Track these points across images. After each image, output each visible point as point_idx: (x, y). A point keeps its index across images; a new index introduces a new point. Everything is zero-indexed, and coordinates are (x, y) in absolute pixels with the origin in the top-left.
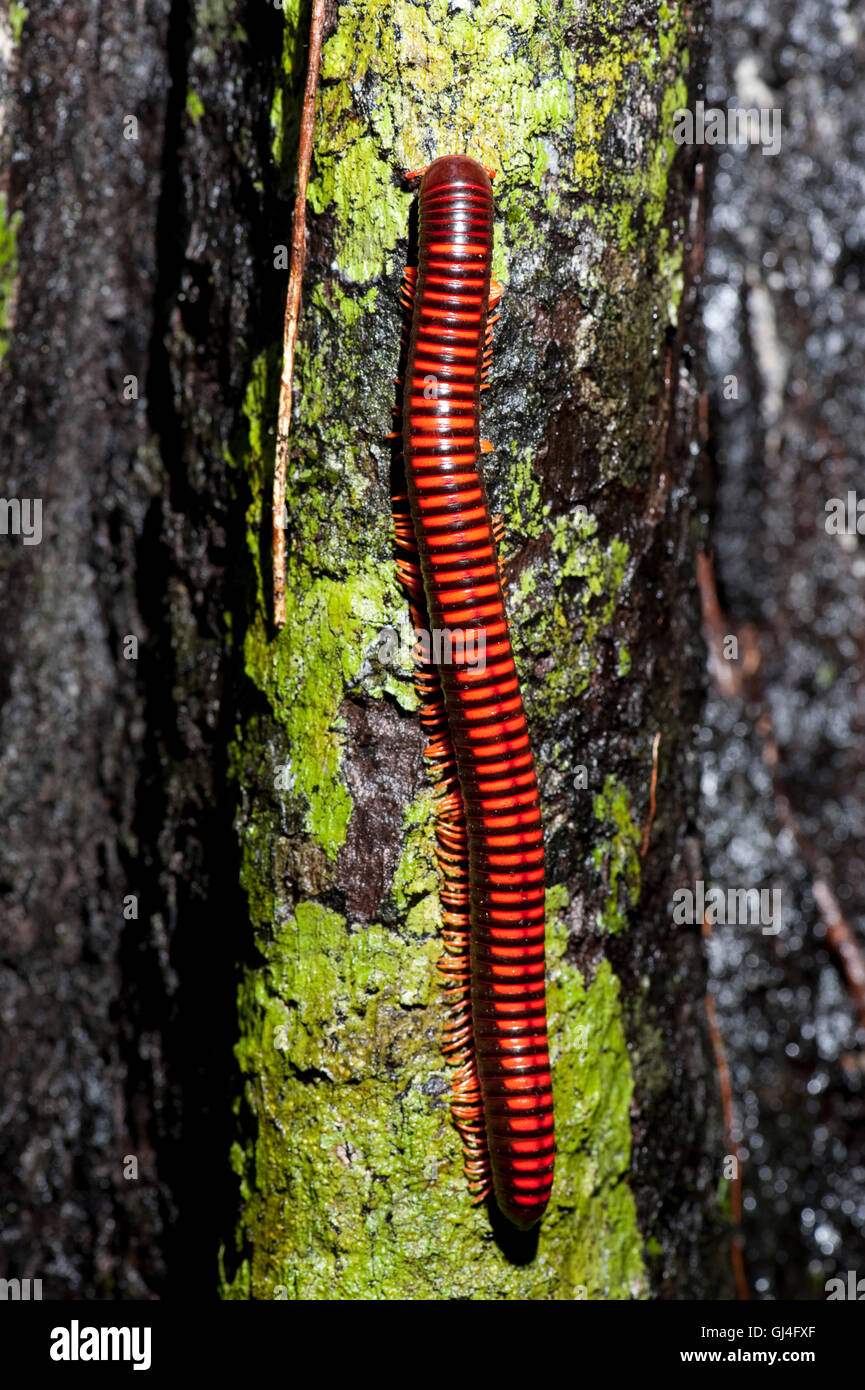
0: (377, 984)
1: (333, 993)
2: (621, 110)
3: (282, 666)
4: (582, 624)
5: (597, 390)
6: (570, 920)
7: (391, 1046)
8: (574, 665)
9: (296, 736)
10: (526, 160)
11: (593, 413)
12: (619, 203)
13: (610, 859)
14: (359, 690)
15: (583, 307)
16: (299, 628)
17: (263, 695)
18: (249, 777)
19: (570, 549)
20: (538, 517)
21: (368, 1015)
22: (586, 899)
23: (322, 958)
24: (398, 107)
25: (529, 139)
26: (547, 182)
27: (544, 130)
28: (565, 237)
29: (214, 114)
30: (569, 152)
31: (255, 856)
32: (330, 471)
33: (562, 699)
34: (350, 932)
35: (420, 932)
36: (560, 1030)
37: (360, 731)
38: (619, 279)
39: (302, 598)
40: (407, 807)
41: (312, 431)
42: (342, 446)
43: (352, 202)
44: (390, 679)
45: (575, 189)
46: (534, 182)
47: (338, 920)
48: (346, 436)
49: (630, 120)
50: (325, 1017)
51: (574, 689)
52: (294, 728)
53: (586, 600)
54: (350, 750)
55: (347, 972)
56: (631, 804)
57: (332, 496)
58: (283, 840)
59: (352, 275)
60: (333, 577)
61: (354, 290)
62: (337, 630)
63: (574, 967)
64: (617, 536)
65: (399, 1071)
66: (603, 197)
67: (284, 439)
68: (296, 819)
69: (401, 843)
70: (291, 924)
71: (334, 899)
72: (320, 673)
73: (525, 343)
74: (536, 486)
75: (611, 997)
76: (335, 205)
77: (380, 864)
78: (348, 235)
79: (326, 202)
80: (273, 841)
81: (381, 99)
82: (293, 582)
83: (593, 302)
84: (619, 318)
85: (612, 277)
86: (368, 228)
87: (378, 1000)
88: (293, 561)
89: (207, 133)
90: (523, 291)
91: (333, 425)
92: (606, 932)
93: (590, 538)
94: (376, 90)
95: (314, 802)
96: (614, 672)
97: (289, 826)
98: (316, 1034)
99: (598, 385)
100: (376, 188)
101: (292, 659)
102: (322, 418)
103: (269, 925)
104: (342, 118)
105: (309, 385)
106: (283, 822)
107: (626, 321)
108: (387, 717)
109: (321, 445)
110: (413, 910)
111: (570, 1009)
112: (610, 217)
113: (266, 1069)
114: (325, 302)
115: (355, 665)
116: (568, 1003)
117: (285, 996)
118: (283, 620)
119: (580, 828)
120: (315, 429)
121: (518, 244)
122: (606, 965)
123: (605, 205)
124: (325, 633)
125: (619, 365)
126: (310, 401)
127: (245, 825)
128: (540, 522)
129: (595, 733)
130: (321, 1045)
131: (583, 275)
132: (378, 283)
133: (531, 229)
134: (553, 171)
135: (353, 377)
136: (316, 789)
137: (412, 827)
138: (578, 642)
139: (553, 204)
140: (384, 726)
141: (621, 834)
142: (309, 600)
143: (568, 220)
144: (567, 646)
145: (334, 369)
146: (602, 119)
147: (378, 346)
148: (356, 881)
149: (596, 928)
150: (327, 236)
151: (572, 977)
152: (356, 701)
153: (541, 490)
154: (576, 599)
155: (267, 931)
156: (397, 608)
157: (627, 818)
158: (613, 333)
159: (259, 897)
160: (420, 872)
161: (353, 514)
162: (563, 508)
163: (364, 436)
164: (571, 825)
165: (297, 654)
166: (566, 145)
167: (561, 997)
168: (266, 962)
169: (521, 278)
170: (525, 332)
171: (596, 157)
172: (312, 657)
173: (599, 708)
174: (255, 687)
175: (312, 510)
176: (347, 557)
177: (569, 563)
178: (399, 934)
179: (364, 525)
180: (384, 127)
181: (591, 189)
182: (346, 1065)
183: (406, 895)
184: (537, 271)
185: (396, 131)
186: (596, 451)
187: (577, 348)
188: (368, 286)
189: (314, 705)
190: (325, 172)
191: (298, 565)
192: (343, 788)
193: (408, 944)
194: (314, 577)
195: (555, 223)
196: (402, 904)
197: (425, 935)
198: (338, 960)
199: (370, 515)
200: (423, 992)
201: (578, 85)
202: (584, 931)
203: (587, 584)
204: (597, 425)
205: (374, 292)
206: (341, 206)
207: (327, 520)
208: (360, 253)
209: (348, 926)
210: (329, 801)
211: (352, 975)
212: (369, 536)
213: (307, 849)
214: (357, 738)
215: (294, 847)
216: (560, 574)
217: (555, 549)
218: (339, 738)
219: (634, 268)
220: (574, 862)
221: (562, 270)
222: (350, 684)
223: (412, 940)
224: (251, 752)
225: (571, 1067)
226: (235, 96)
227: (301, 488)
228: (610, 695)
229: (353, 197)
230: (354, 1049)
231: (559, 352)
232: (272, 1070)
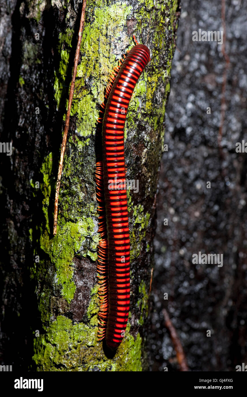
0: (81, 339)
1: (67, 342)
2: (157, 90)
3: (55, 247)
4: (139, 237)
5: (146, 170)
6: (131, 322)
7: (84, 357)
8: (136, 249)
9: (58, 267)
10: (134, 104)
11: (145, 176)
12: (155, 116)
13: (141, 304)
14: (79, 255)
15: (145, 146)
16: (61, 236)
17: (48, 255)
18: (41, 278)
19: (137, 215)
20: (130, 206)
21: (77, 349)
22: (135, 316)
23: (64, 332)
24: (99, 86)
25: (135, 98)
26: (138, 110)
27: (139, 95)
28: (142, 126)
29: (28, 84)
30: (144, 102)
31: (44, 302)
32: (73, 190)
33: (133, 258)
34: (73, 324)
35: (93, 325)
36: (128, 353)
37: (79, 266)
38: (153, 138)
39: (62, 227)
40: (92, 288)
41: (67, 179)
42: (77, 184)
43: (83, 113)
44: (89, 251)
45: (146, 112)
46: (136, 110)
47: (70, 321)
48: (78, 181)
49: (159, 93)
50: (65, 349)
51: (136, 255)
52: (58, 265)
53: (140, 230)
54: (76, 272)
55: (72, 336)
56: (146, 288)
57: (73, 198)
58: (54, 297)
59: (82, 134)
60: (73, 221)
61: (82, 139)
62: (73, 237)
63: (132, 335)
64: (148, 212)
65: (86, 365)
66: (152, 115)
67: (59, 181)
68: (58, 291)
69: (90, 299)
70: (55, 322)
71: (69, 315)
72: (67, 249)
73: (131, 156)
74: (131, 197)
75: (140, 343)
76: (77, 113)
77: (83, 305)
78: (81, 122)
79: (74, 112)
80: (50, 298)
81: (94, 84)
82: (59, 222)
83: (148, 145)
84: (153, 149)
85: (152, 138)
86: (88, 121)
87: (81, 344)
88: (59, 216)
89: (25, 89)
90: (130, 141)
91: (74, 177)
92: (140, 325)
93: (142, 212)
94: (93, 81)
95: (64, 286)
96: (145, 251)
97: (56, 293)
98: (62, 354)
99: (147, 169)
100: (91, 110)
101: (58, 245)
102: (71, 175)
103: (48, 322)
104: (81, 89)
105: (66, 165)
106: (54, 292)
107: (154, 150)
108: (87, 263)
109: (70, 183)
110: (92, 318)
111: (130, 347)
112: (153, 121)
113: (45, 364)
114: (73, 141)
115: (78, 247)
116: (130, 345)
117: (52, 343)
118: (56, 233)
119: (136, 295)
120: (68, 178)
121: (130, 127)
122: (139, 335)
123: (152, 117)
124: (69, 237)
125: (152, 163)
126: (67, 170)
127: (40, 292)
128: (131, 207)
129: (140, 268)
130: (63, 357)
131: (145, 137)
132: (90, 137)
133: (134, 123)
134: (140, 107)
135: (81, 164)
136: (65, 283)
137: (93, 294)
138: (137, 242)
139: (140, 116)
140: (86, 265)
141: (144, 297)
142: (64, 228)
143: (143, 121)
144: (134, 243)
145: (75, 161)
146: (153, 93)
147: (89, 155)
148: (76, 310)
149: (137, 324)
150: (74, 122)
151: (131, 338)
152: (78, 257)
153: (132, 198)
154: (137, 230)
155: (47, 324)
156: (91, 231)
157: (145, 292)
158: (151, 154)
159: (45, 314)
160: (95, 307)
161: (79, 203)
162: (136, 204)
163: (83, 181)
164: (134, 294)
165: (60, 243)
166: (144, 100)
167: (128, 344)
168: (47, 332)
169: (130, 137)
170: (131, 153)
171: (151, 103)
172: (64, 244)
173: (141, 261)
174: (45, 252)
175: (67, 202)
176: (77, 216)
177: (137, 219)
178: (88, 325)
179: (83, 207)
180: (95, 92)
181: (149, 113)
182: (71, 363)
183: (91, 314)
184: (134, 135)
185: (98, 93)
186: (145, 187)
187: (142, 158)
188: (87, 138)
189: (64, 258)
190: (75, 104)
191: (61, 217)
192: (73, 283)
193: (90, 328)
194: (66, 221)
195: (140, 122)
196: (89, 317)
197: (95, 326)
198: (69, 332)
199: (85, 204)
200: (94, 342)
201: (148, 83)
202: (135, 325)
203: (141, 225)
204: (145, 180)
205: (88, 140)
206: (79, 114)
207: (71, 205)
208: (85, 128)
209: (73, 322)
210: (68, 286)
211: (74, 337)
212: (84, 210)
213: (61, 300)
214: (78, 268)
215: (57, 299)
216: (135, 222)
217: (134, 215)
218: (72, 268)
219: (156, 135)
220: (133, 305)
221: (140, 135)
222: (77, 253)
223: (91, 327)
224: (41, 271)
225: (130, 364)
226: (36, 79)
227: (63, 195)
228: (144, 257)
229: (84, 112)
230: (73, 358)
231: (139, 159)
232: (47, 364)
